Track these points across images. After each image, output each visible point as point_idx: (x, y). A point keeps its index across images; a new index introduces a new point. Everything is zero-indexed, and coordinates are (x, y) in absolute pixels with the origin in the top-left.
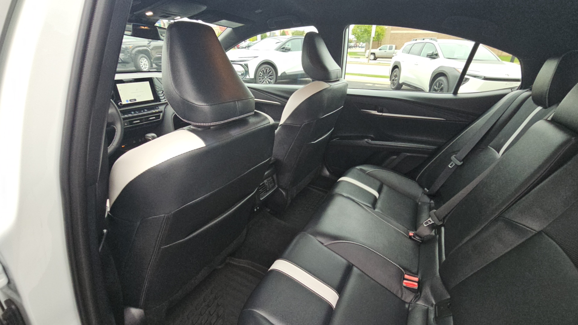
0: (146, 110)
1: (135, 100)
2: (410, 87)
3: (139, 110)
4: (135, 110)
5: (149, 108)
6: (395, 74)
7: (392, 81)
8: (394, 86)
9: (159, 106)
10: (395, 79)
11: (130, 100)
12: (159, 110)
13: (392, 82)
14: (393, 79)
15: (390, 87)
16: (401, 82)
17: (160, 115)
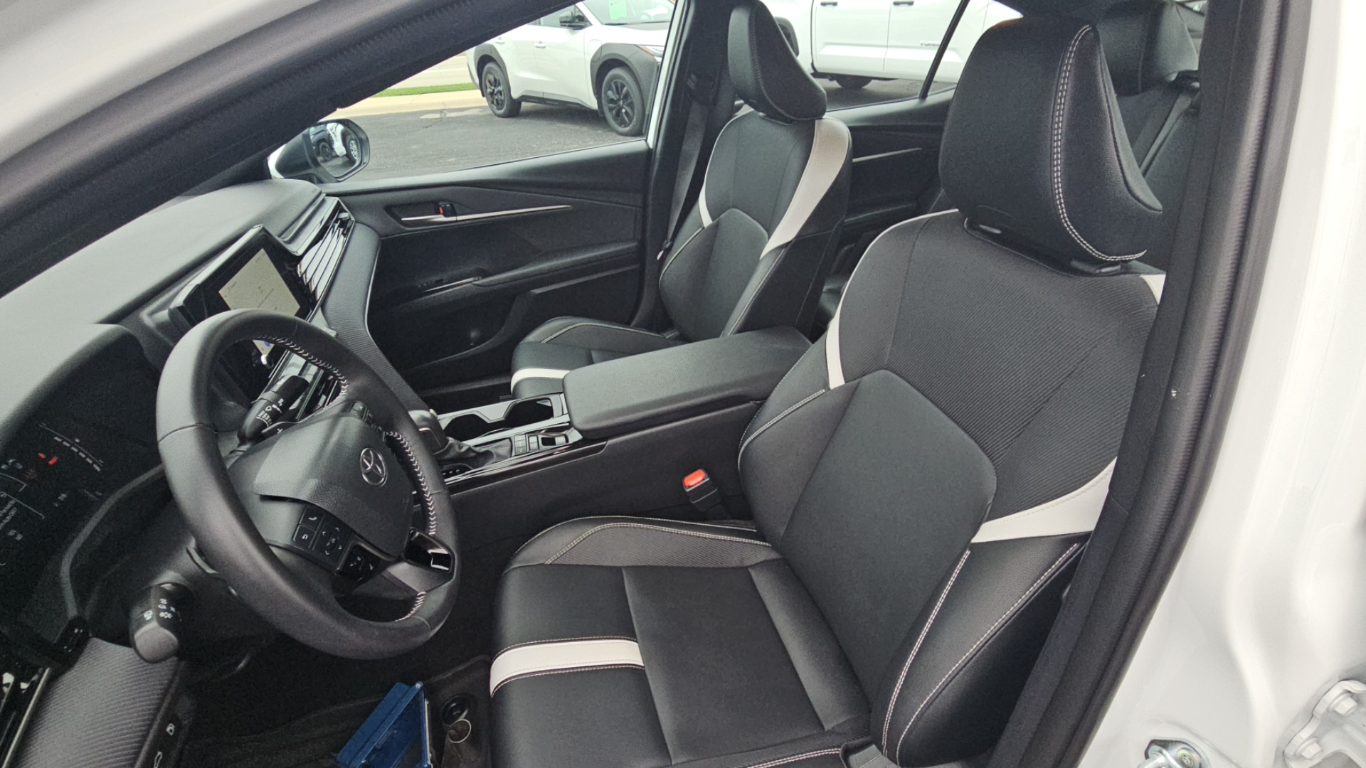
2: (545, 103)
6: (491, 77)
7: (489, 96)
8: (501, 109)
10: (496, 90)
13: (491, 99)
14: (489, 90)
15: (490, 112)
16: (515, 94)
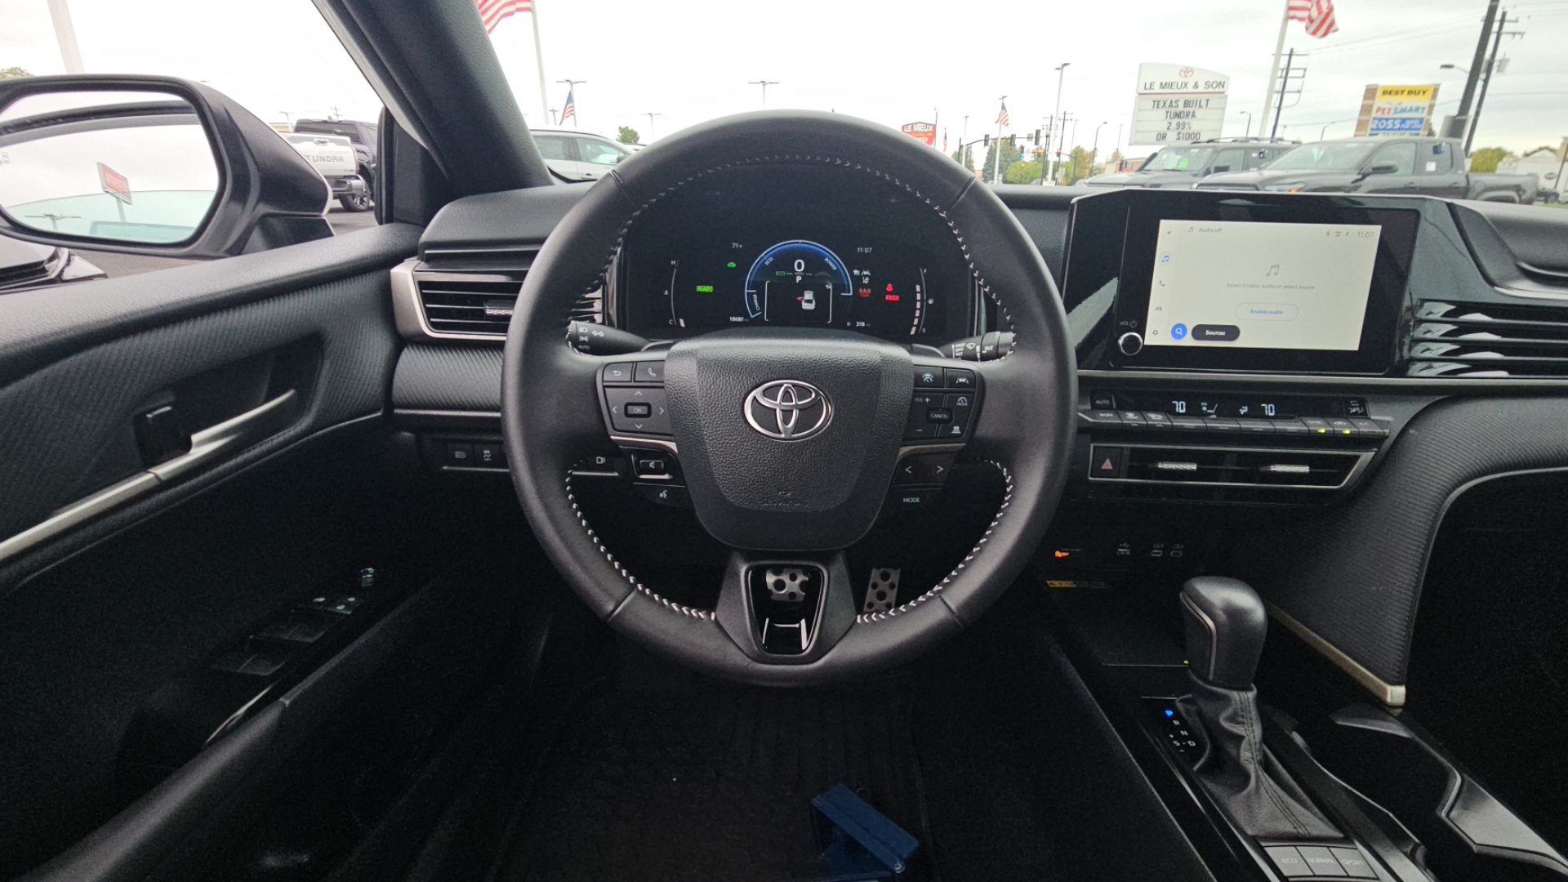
0: (1269, 409)
1: (1232, 332)
3: (1228, 399)
4: (1195, 395)
5: (1294, 402)
9: (1375, 401)
11: (1199, 331)
12: (1364, 427)
17: (1357, 457)
